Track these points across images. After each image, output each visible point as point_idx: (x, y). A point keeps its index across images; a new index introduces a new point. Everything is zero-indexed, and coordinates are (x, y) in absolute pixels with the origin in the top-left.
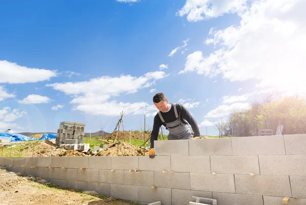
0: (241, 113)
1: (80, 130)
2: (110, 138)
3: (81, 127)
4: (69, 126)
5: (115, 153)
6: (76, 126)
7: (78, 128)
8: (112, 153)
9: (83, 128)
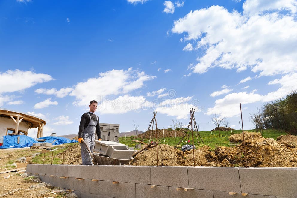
0: (275, 104)
1: (115, 131)
2: (144, 138)
3: (115, 128)
4: (104, 127)
5: (152, 157)
6: (111, 127)
7: (113, 129)
8: (149, 157)
9: (117, 130)
